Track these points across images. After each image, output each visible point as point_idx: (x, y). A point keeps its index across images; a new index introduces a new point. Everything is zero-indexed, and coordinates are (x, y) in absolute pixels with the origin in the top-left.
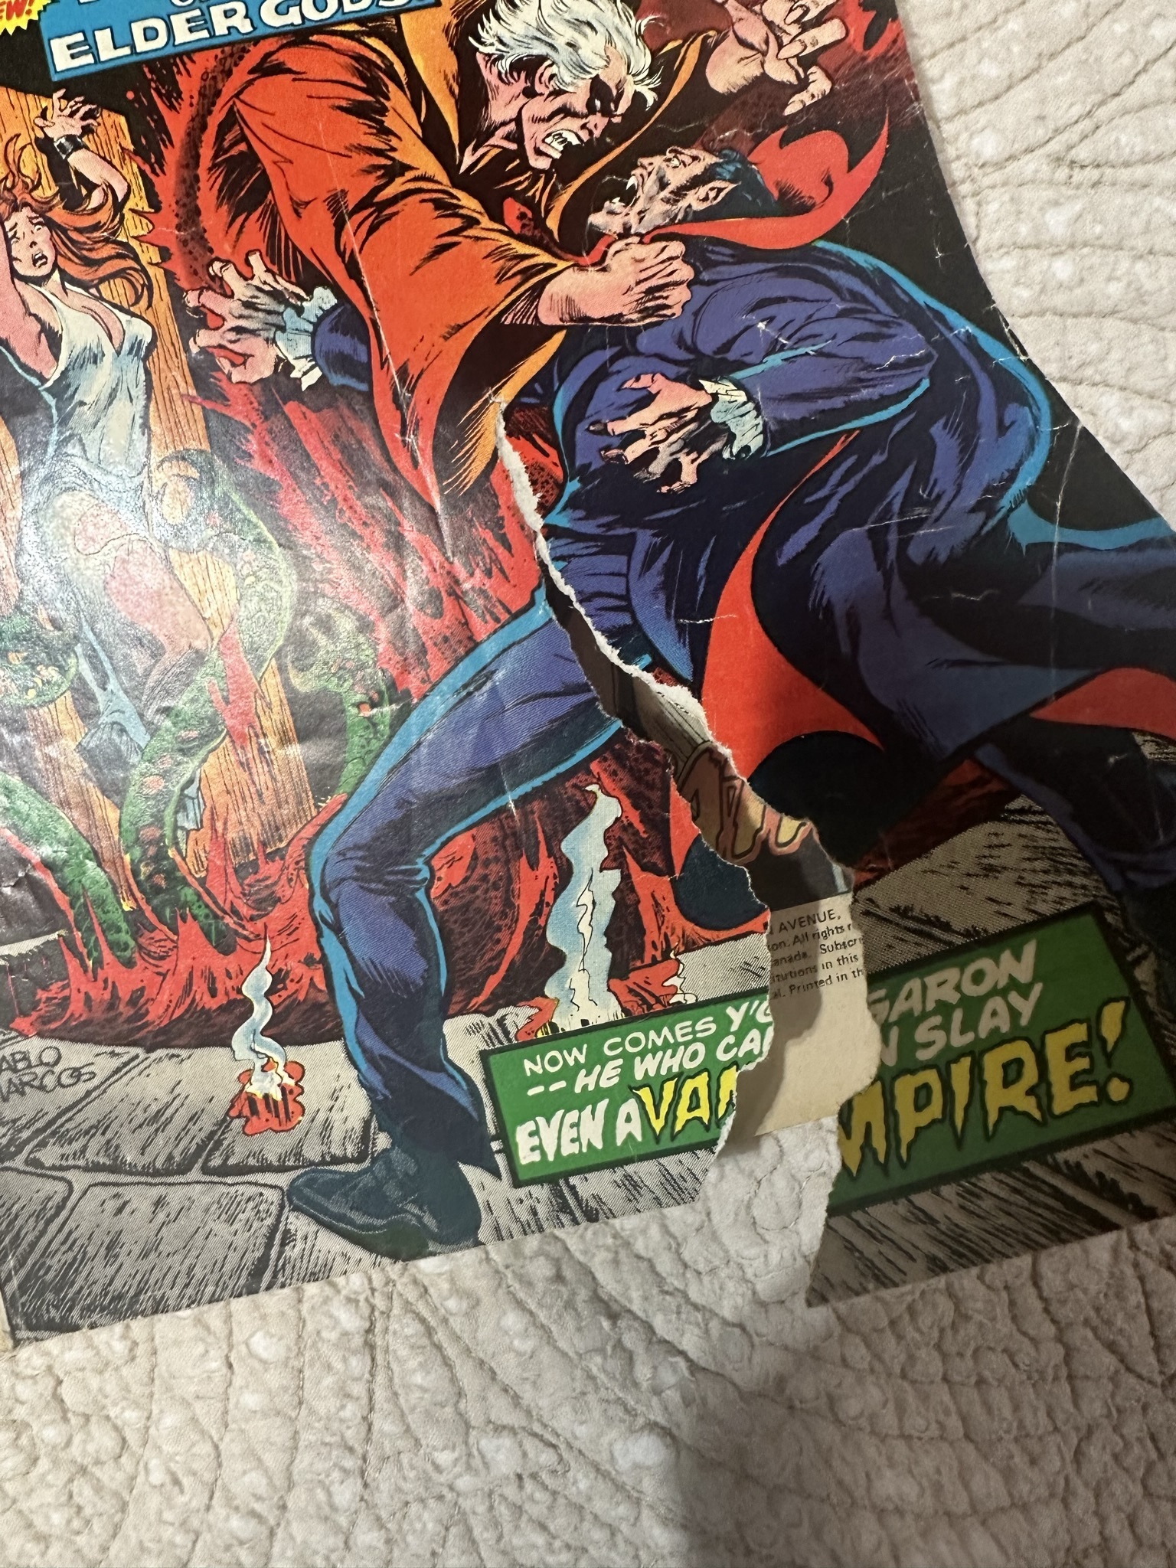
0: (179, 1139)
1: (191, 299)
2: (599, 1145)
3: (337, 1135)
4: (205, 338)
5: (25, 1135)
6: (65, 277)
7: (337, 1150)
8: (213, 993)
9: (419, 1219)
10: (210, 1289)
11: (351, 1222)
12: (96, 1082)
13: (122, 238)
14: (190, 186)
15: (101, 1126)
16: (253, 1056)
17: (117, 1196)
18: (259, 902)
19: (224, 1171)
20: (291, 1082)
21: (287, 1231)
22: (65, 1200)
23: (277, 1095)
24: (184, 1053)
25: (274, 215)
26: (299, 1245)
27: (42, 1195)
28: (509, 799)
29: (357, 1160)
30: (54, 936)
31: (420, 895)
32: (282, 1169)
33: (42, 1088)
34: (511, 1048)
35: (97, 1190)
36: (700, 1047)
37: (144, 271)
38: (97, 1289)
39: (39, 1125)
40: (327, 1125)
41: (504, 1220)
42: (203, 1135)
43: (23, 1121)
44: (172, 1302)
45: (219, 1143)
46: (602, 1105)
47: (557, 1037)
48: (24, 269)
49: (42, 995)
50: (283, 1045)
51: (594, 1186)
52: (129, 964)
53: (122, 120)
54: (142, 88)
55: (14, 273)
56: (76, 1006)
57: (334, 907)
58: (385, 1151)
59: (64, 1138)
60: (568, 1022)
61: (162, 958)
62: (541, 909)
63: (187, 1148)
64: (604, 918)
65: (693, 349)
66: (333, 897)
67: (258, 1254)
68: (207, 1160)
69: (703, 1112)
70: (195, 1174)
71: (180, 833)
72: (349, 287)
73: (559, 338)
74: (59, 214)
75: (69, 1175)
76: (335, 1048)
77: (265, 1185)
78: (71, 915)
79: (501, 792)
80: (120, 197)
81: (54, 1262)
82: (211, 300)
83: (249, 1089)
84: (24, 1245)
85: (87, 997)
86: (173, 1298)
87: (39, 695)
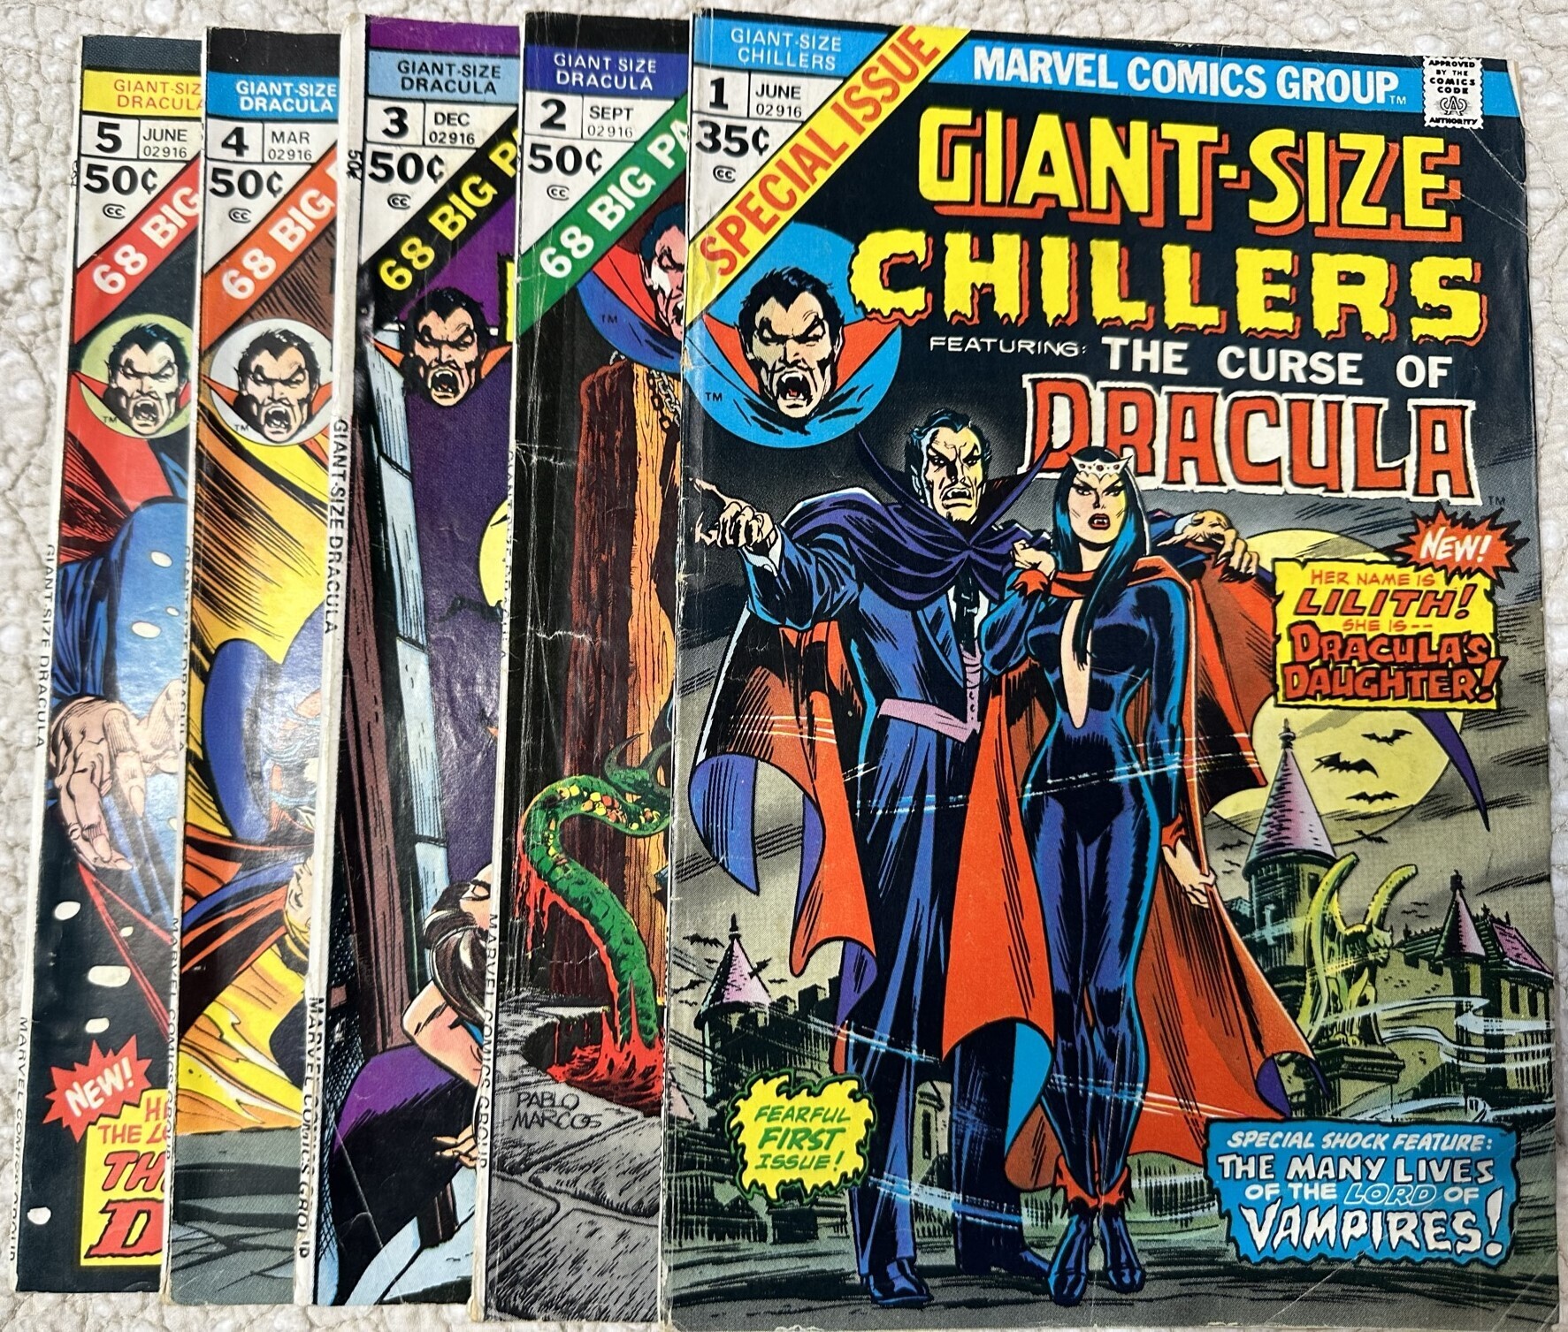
0: (650, 1189)
5: (535, 1157)
10: (645, 1311)
12: (600, 1130)
15: (594, 1166)
17: (592, 1223)
22: (552, 1216)
27: (535, 1208)
30: (599, 1010)
33: (558, 1125)
35: (577, 1214)
38: (557, 1291)
39: (548, 1153)
43: (537, 1146)
44: (612, 1315)
49: (577, 1052)
52: (650, 1045)
56: (601, 1069)
59: (563, 1168)
63: (654, 1198)
75: (560, 1198)
78: (617, 996)
81: (531, 1263)
84: (511, 1244)
85: (612, 1061)
86: (614, 1310)
87: (641, 828)
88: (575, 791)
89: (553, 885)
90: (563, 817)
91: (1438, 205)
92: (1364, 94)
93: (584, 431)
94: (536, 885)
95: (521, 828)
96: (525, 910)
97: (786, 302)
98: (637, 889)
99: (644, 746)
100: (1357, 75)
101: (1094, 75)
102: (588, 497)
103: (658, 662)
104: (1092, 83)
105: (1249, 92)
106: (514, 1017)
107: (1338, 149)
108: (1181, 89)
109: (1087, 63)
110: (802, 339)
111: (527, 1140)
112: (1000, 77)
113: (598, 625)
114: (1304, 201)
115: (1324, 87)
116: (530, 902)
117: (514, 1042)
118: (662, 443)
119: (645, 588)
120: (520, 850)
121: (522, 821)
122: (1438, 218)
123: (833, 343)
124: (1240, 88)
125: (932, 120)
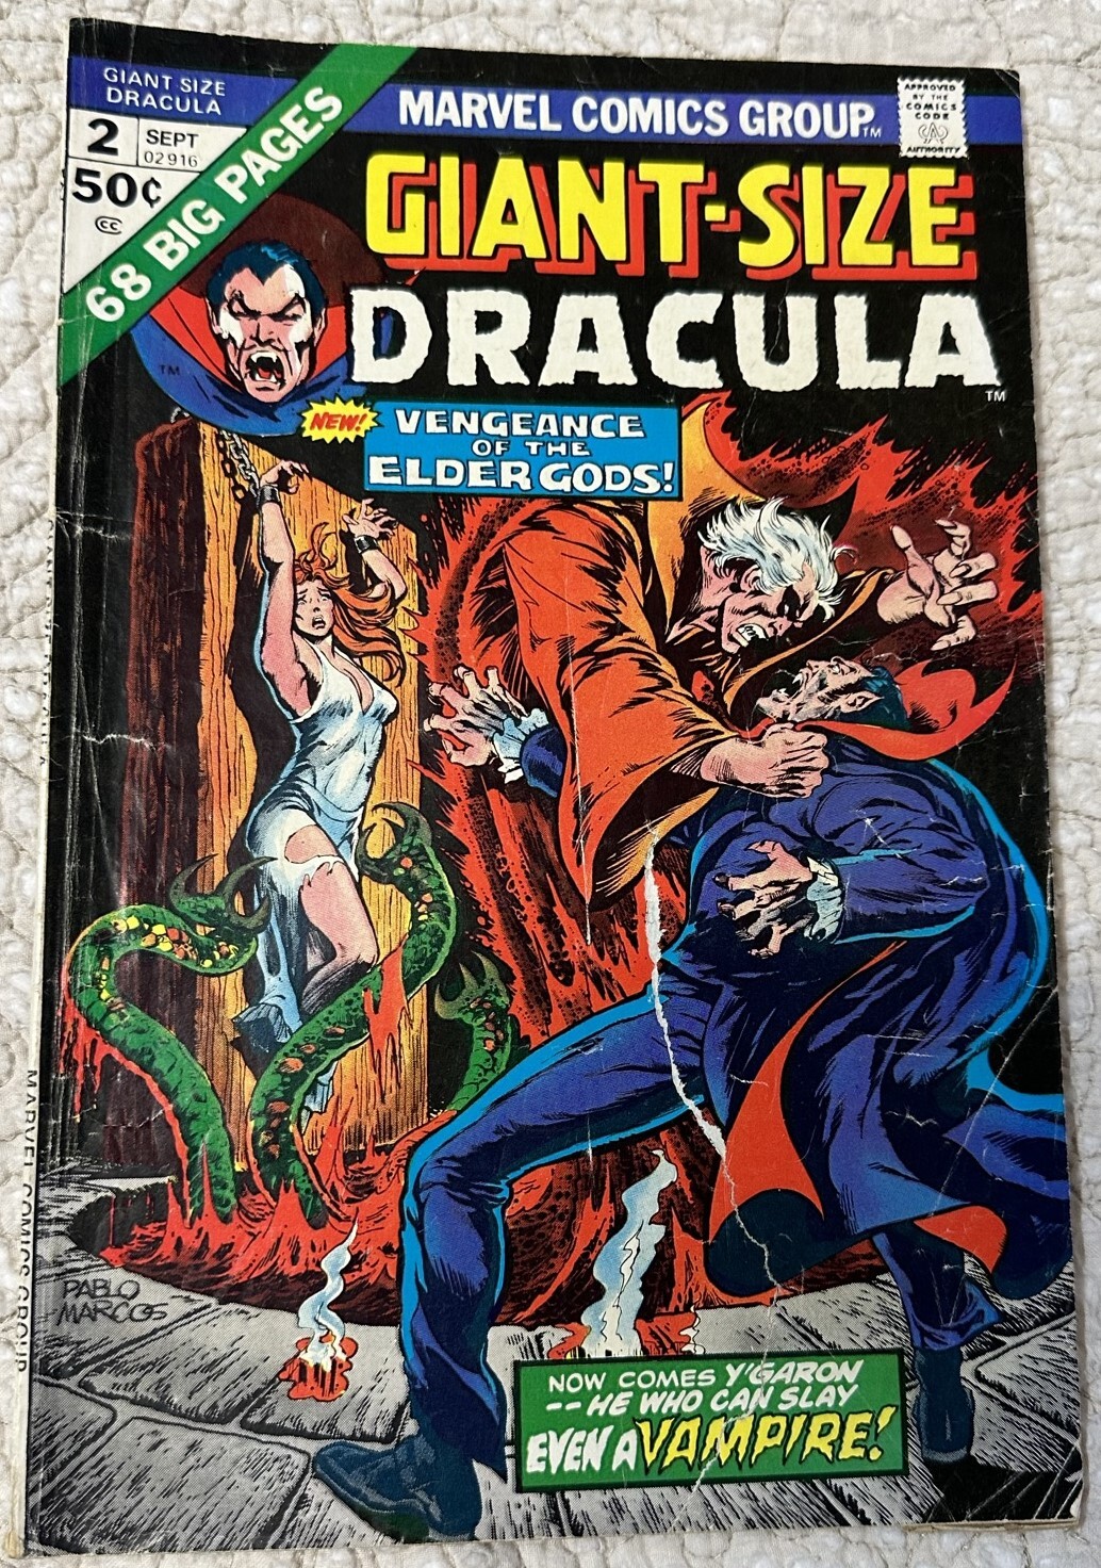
0: (227, 1390)
1: (435, 689)
2: (597, 1466)
3: (371, 1414)
4: (436, 722)
5: (86, 1358)
6: (336, 642)
7: (368, 1430)
8: (294, 1260)
9: (426, 1507)
10: (219, 1538)
11: (364, 1499)
12: (164, 1322)
13: (391, 627)
14: (455, 604)
15: (158, 1365)
16: (315, 1325)
17: (155, 1433)
18: (357, 1188)
19: (260, 1428)
20: (342, 1357)
21: (304, 1496)
22: (106, 1427)
23: (327, 1367)
24: (253, 1311)
25: (515, 642)
26: (312, 1513)
27: (88, 1416)
28: (589, 1147)
29: (384, 1441)
30: (165, 1180)
31: (497, 1212)
32: (314, 1436)
33: (113, 1317)
34: (542, 1363)
35: (138, 1422)
36: (699, 1395)
37: (402, 657)
38: (113, 1518)
39: (101, 1351)
40: (365, 1403)
41: (501, 1522)
42: (250, 1391)
43: (87, 1345)
44: (180, 1544)
45: (263, 1401)
46: (608, 1431)
47: (583, 1361)
48: (303, 626)
49: (137, 1231)
50: (345, 1320)
51: (585, 1504)
52: (226, 1219)
53: (414, 536)
54: (435, 515)
55: (294, 627)
56: (166, 1250)
57: (421, 1206)
58: (411, 1437)
59: (118, 1368)
60: (594, 1350)
61: (257, 1220)
62: (594, 1245)
63: (231, 1401)
64: (643, 1265)
65: (810, 829)
66: (422, 1196)
67: (272, 1513)
68: (247, 1416)
69: (690, 1454)
70: (233, 1427)
71: (304, 1113)
72: (560, 714)
73: (712, 792)
74: (344, 594)
75: (116, 1404)
76: (390, 1333)
77: (295, 1449)
78: (185, 1163)
79: (585, 1139)
80: (398, 595)
81: (80, 1484)
82: (450, 694)
83: (303, 1356)
84: (58, 1460)
85: (179, 1239)
86: (182, 1537)
87: (214, 966)
88: (134, 923)
89: (106, 1035)
90: (118, 954)
93: (140, 499)
94: (85, 1035)
95: (65, 968)
96: (71, 1064)
98: (210, 1036)
99: (219, 869)
102: (146, 576)
103: (233, 772)
106: (58, 1191)
111: (75, 1337)
113: (160, 727)
116: (77, 1055)
117: (58, 1220)
118: (235, 516)
119: (218, 684)
120: (64, 993)
121: (67, 959)
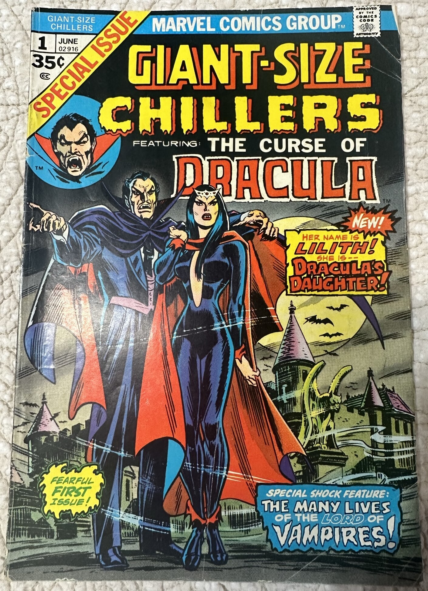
91: (360, 71)
92: (326, 25)
97: (71, 128)
100: (322, 17)
101: (205, 26)
104: (204, 30)
105: (274, 28)
107: (314, 50)
108: (243, 29)
109: (201, 21)
110: (78, 143)
112: (163, 30)
114: (298, 73)
115: (308, 24)
122: (360, 77)
123: (91, 144)
124: (270, 27)
125: (134, 50)
